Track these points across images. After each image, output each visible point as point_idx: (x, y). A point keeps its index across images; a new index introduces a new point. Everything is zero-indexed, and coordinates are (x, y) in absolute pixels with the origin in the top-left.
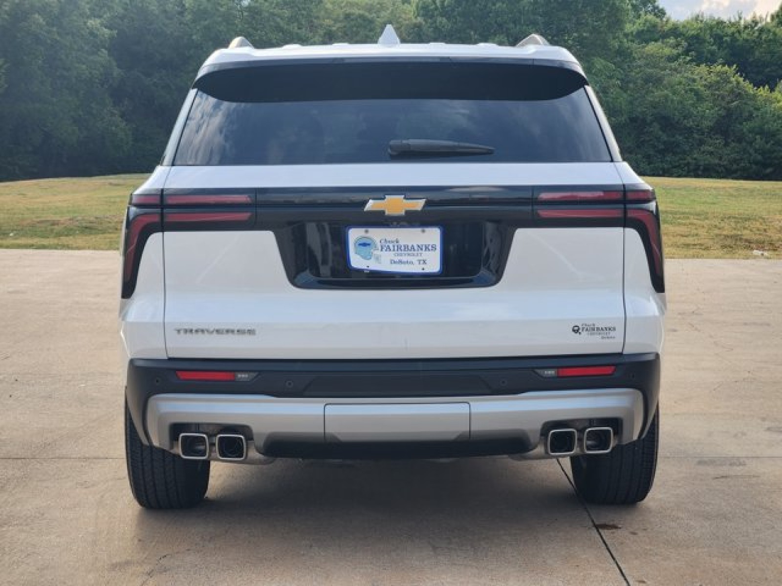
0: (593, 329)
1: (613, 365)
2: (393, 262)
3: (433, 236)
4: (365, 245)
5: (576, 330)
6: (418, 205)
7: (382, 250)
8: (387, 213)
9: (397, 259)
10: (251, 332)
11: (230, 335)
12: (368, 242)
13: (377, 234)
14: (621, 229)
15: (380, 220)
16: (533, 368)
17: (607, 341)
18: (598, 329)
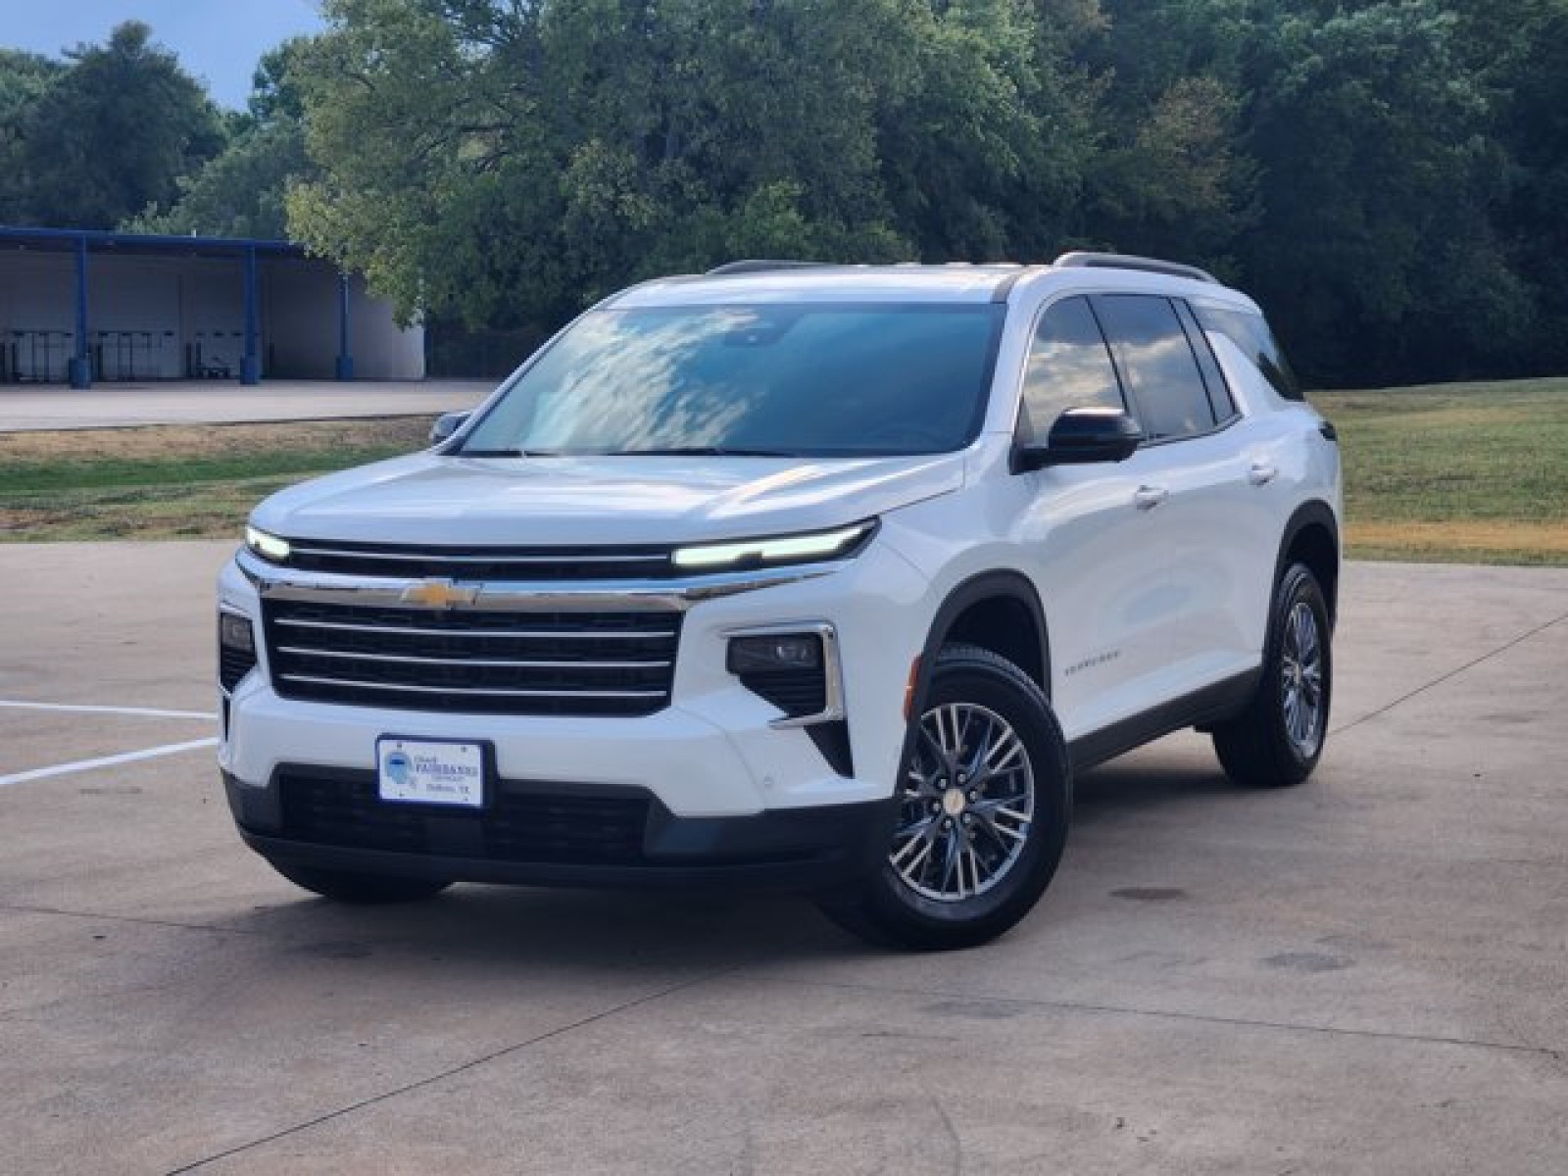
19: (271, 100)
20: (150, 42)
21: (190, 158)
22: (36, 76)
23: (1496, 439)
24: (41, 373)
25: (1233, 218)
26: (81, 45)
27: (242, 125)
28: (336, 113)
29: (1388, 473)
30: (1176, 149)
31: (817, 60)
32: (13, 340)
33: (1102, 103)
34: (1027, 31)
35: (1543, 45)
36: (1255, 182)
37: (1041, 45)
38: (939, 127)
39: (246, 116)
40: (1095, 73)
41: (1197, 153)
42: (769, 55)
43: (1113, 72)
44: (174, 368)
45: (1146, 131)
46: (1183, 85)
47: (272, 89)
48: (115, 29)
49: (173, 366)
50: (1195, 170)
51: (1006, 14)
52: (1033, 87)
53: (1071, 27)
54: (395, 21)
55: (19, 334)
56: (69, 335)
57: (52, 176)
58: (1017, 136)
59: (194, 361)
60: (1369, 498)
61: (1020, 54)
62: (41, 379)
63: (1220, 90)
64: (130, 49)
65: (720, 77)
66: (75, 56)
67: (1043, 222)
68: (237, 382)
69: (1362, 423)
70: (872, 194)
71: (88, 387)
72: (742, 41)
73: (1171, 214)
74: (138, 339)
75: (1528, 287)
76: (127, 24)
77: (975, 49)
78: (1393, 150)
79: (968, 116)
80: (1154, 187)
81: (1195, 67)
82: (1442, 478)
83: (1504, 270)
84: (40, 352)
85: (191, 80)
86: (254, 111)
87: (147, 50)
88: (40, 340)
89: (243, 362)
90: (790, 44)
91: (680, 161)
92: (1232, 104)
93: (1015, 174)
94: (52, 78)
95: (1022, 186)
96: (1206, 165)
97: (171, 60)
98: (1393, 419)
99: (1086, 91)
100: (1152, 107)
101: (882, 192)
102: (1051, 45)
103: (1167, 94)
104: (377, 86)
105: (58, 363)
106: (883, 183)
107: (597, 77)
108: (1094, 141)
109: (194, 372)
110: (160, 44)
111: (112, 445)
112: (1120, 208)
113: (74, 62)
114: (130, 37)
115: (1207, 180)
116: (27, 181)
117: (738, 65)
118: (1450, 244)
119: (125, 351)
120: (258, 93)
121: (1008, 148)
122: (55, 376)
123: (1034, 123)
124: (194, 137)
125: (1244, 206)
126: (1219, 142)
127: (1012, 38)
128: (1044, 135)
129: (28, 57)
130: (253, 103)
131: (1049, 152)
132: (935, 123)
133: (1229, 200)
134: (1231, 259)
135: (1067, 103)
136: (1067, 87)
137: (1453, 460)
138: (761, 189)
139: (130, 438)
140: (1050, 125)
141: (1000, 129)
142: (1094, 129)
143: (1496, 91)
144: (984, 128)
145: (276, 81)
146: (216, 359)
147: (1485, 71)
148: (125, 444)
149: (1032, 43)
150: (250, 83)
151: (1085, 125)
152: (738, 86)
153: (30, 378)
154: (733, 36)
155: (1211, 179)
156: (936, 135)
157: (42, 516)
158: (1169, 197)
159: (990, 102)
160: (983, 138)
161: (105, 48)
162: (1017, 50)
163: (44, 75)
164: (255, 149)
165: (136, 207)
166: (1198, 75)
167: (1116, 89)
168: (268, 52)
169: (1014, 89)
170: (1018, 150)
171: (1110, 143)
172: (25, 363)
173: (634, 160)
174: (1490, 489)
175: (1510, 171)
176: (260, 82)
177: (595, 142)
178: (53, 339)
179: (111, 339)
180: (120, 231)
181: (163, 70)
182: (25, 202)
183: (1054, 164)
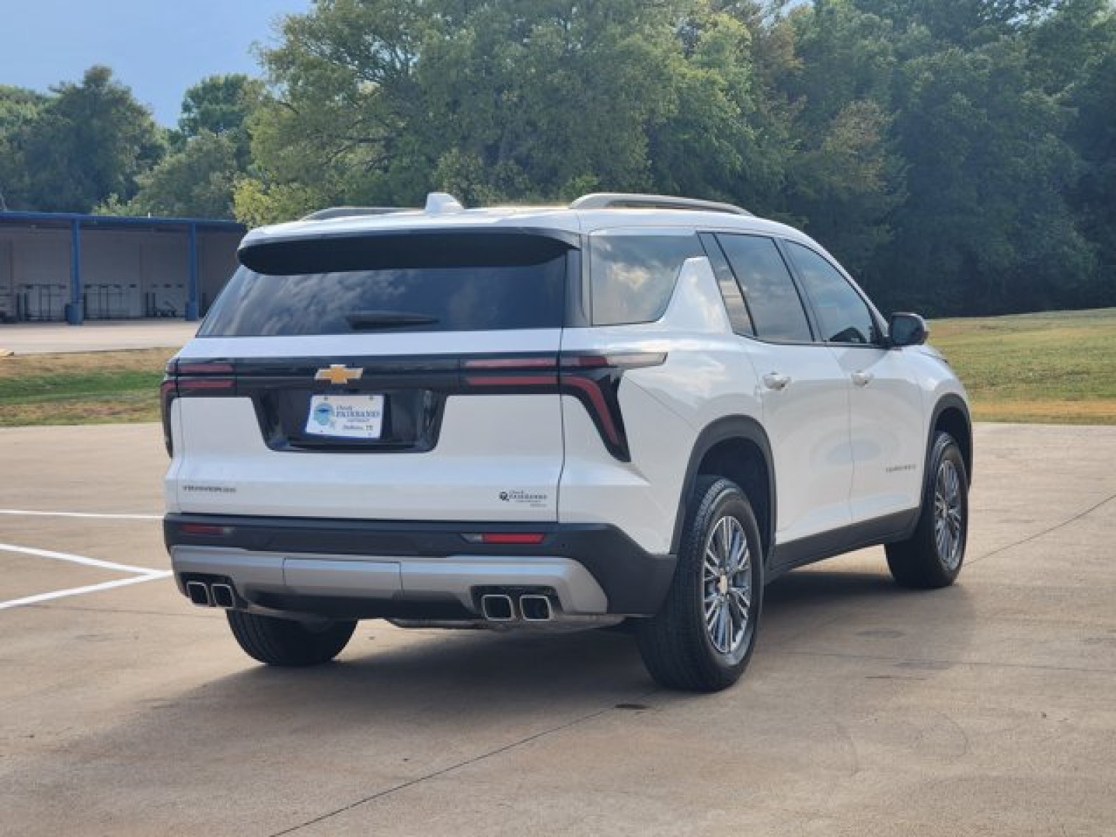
0: (521, 496)
1: (540, 533)
2: (346, 427)
3: (376, 403)
4: (324, 411)
5: (504, 497)
6: (357, 373)
7: (337, 416)
8: (333, 382)
9: (349, 424)
10: (233, 490)
11: (218, 492)
12: (325, 407)
13: (335, 401)
14: (557, 397)
15: (328, 388)
16: (459, 533)
17: (536, 509)
18: (527, 497)
19: (194, 120)
20: (112, 80)
21: (140, 162)
22: (30, 105)
23: (1095, 348)
24: (45, 314)
25: (888, 199)
26: (62, 83)
27: (174, 138)
28: (271, 131)
29: (1031, 370)
30: (849, 151)
31: (607, 92)
32: (24, 291)
33: (796, 120)
34: (747, 69)
35: (1099, 76)
36: (903, 174)
37: (755, 79)
38: (686, 137)
39: (177, 132)
40: (792, 98)
41: (864, 153)
42: (573, 89)
43: (804, 98)
44: (137, 310)
45: (829, 139)
46: (853, 106)
47: (195, 113)
48: (86, 72)
49: (136, 308)
50: (863, 165)
51: (732, 58)
52: (750, 109)
53: (775, 66)
54: (315, 67)
55: (29, 287)
56: (63, 287)
57: (44, 176)
58: (741, 144)
59: (151, 306)
60: (1023, 386)
61: (741, 86)
62: (45, 318)
63: (878, 110)
64: (97, 86)
65: (542, 106)
66: (59, 91)
67: (758, 202)
68: (183, 319)
69: (998, 338)
70: (643, 183)
71: (80, 324)
72: (556, 81)
73: (845, 197)
74: (113, 290)
75: (1091, 245)
76: (95, 68)
77: (714, 83)
78: (996, 149)
79: (706, 130)
80: (834, 178)
81: (859, 94)
82: (1068, 373)
83: (1075, 234)
84: (45, 300)
85: (141, 107)
86: (183, 130)
87: (110, 86)
88: (45, 291)
89: (187, 305)
90: (587, 81)
91: (511, 162)
92: (886, 120)
93: (739, 169)
94: (41, 107)
95: (742, 177)
96: (869, 161)
97: (126, 92)
98: (1016, 336)
99: (786, 112)
100: (832, 122)
101: (651, 182)
102: (762, 79)
103: (842, 112)
104: (301, 112)
105: (57, 308)
106: (652, 176)
107: (454, 105)
108: (793, 146)
109: (152, 313)
110: (118, 82)
111: (130, 362)
112: (810, 192)
113: (58, 96)
114: (97, 77)
115: (870, 172)
116: (27, 180)
117: (553, 96)
118: (1037, 216)
119: (104, 298)
120: (185, 116)
121: (734, 151)
122: (55, 316)
123: (752, 134)
124: (143, 147)
125: (895, 190)
126: (877, 147)
127: (735, 74)
128: (758, 142)
129: (22, 91)
130: (182, 124)
131: (762, 154)
132: (684, 134)
133: (886, 186)
134: (888, 227)
135: (773, 120)
136: (773, 108)
137: (1073, 362)
138: (571, 181)
139: (140, 357)
140: (762, 135)
141: (729, 138)
142: (792, 138)
143: (1066, 109)
144: (717, 138)
145: (198, 107)
146: (167, 303)
147: (1059, 95)
148: (138, 361)
149: (749, 78)
150: (180, 109)
151: (786, 135)
152: (553, 110)
153: (38, 318)
154: (549, 77)
155: (873, 171)
156: (684, 141)
157: (127, 406)
158: (844, 184)
159: (722, 119)
160: (717, 144)
161: (80, 85)
162: (739, 83)
163: (36, 105)
164: (189, 156)
165: (102, 197)
166: (862, 99)
167: (806, 109)
168: (191, 87)
169: (739, 110)
170: (740, 152)
171: (803, 147)
172: (34, 308)
173: (480, 161)
174: (1103, 380)
175: (1077, 164)
176: (186, 108)
177: (454, 150)
178: (55, 290)
179: (94, 290)
180: (94, 214)
181: (120, 100)
182: (25, 195)
183: (766, 162)
